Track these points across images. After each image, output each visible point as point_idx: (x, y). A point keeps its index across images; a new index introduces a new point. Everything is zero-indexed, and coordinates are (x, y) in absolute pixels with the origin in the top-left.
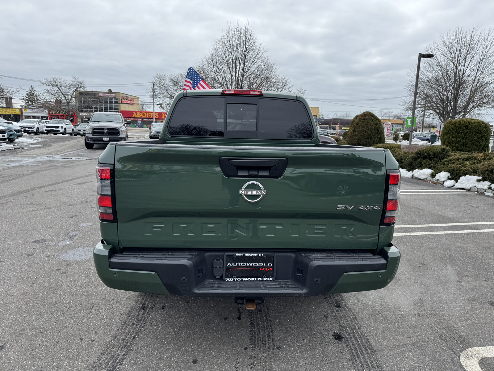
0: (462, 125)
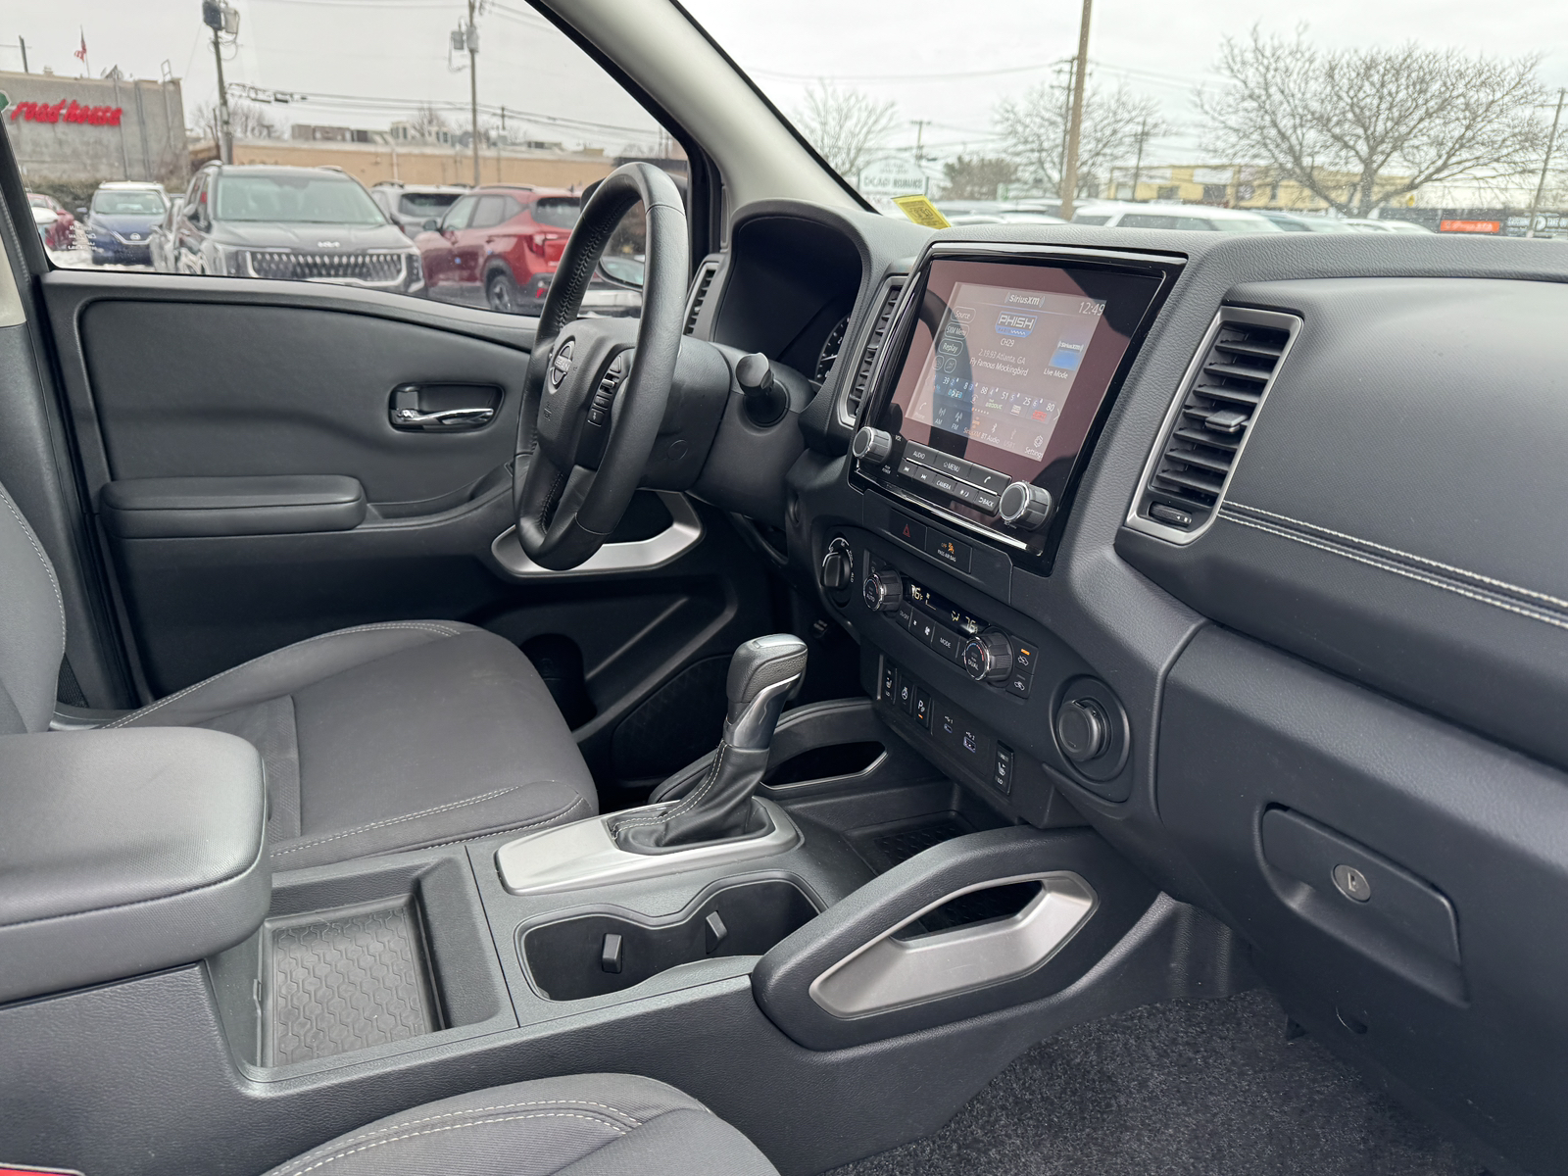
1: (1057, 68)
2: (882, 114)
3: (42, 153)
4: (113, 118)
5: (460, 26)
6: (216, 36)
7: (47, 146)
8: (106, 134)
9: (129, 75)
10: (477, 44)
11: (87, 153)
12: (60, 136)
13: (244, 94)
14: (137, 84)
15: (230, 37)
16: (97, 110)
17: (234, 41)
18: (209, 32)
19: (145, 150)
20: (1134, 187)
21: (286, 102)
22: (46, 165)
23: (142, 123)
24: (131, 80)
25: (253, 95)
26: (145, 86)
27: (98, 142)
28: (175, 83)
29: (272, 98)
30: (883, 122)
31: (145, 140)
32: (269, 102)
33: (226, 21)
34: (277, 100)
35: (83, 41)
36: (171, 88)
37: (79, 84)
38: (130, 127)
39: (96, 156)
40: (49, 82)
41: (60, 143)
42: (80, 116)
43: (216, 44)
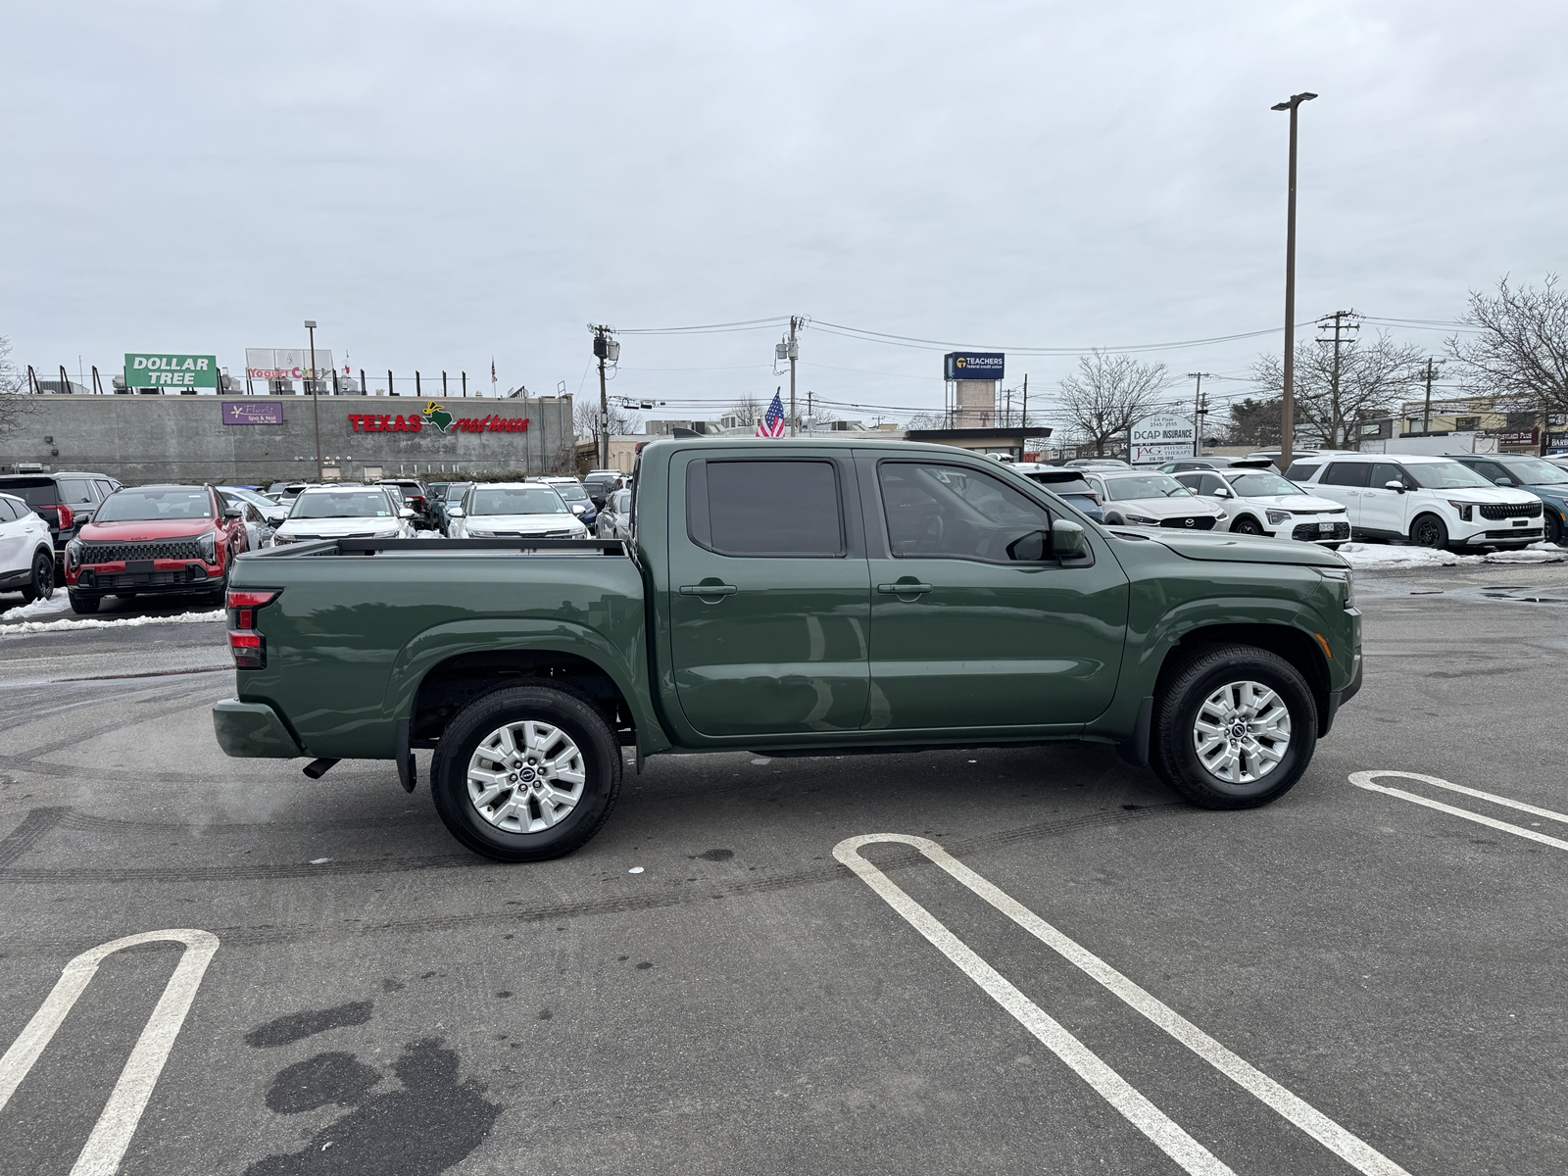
1: (1323, 323)
2: (1153, 375)
3: (470, 455)
4: (521, 427)
5: (783, 341)
6: (602, 362)
7: (474, 449)
8: (518, 440)
9: (534, 394)
10: (797, 353)
11: (502, 453)
12: (484, 441)
13: (620, 404)
14: (541, 400)
15: (612, 363)
16: (512, 421)
17: (615, 365)
18: (597, 360)
19: (543, 448)
20: (1427, 421)
21: (650, 407)
22: (473, 463)
23: (542, 429)
24: (536, 397)
25: (626, 404)
26: (547, 401)
27: (511, 444)
28: (568, 397)
29: (639, 406)
30: (1154, 381)
31: (543, 441)
32: (637, 408)
33: (609, 352)
34: (643, 406)
35: (493, 367)
36: (565, 401)
37: (498, 403)
38: (534, 434)
39: (508, 455)
40: (480, 403)
41: (484, 446)
42: (501, 427)
43: (602, 368)
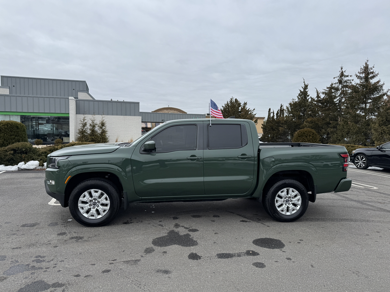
0: (14, 126)
